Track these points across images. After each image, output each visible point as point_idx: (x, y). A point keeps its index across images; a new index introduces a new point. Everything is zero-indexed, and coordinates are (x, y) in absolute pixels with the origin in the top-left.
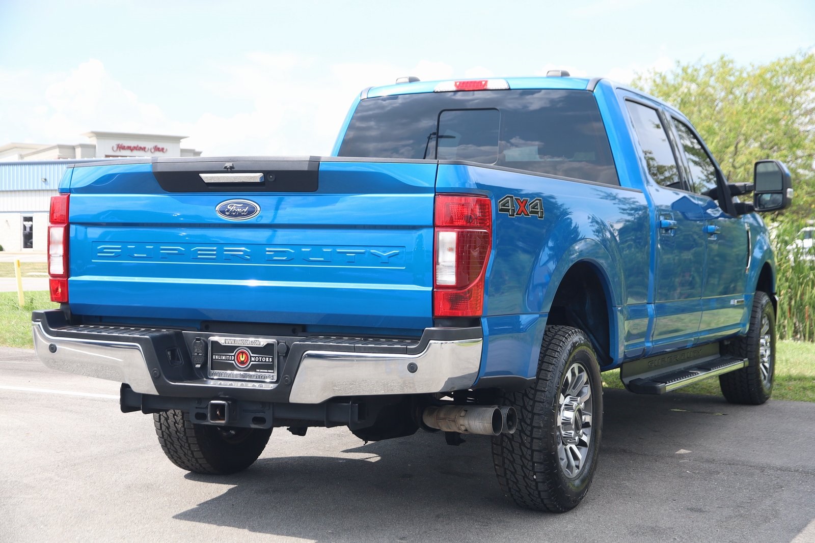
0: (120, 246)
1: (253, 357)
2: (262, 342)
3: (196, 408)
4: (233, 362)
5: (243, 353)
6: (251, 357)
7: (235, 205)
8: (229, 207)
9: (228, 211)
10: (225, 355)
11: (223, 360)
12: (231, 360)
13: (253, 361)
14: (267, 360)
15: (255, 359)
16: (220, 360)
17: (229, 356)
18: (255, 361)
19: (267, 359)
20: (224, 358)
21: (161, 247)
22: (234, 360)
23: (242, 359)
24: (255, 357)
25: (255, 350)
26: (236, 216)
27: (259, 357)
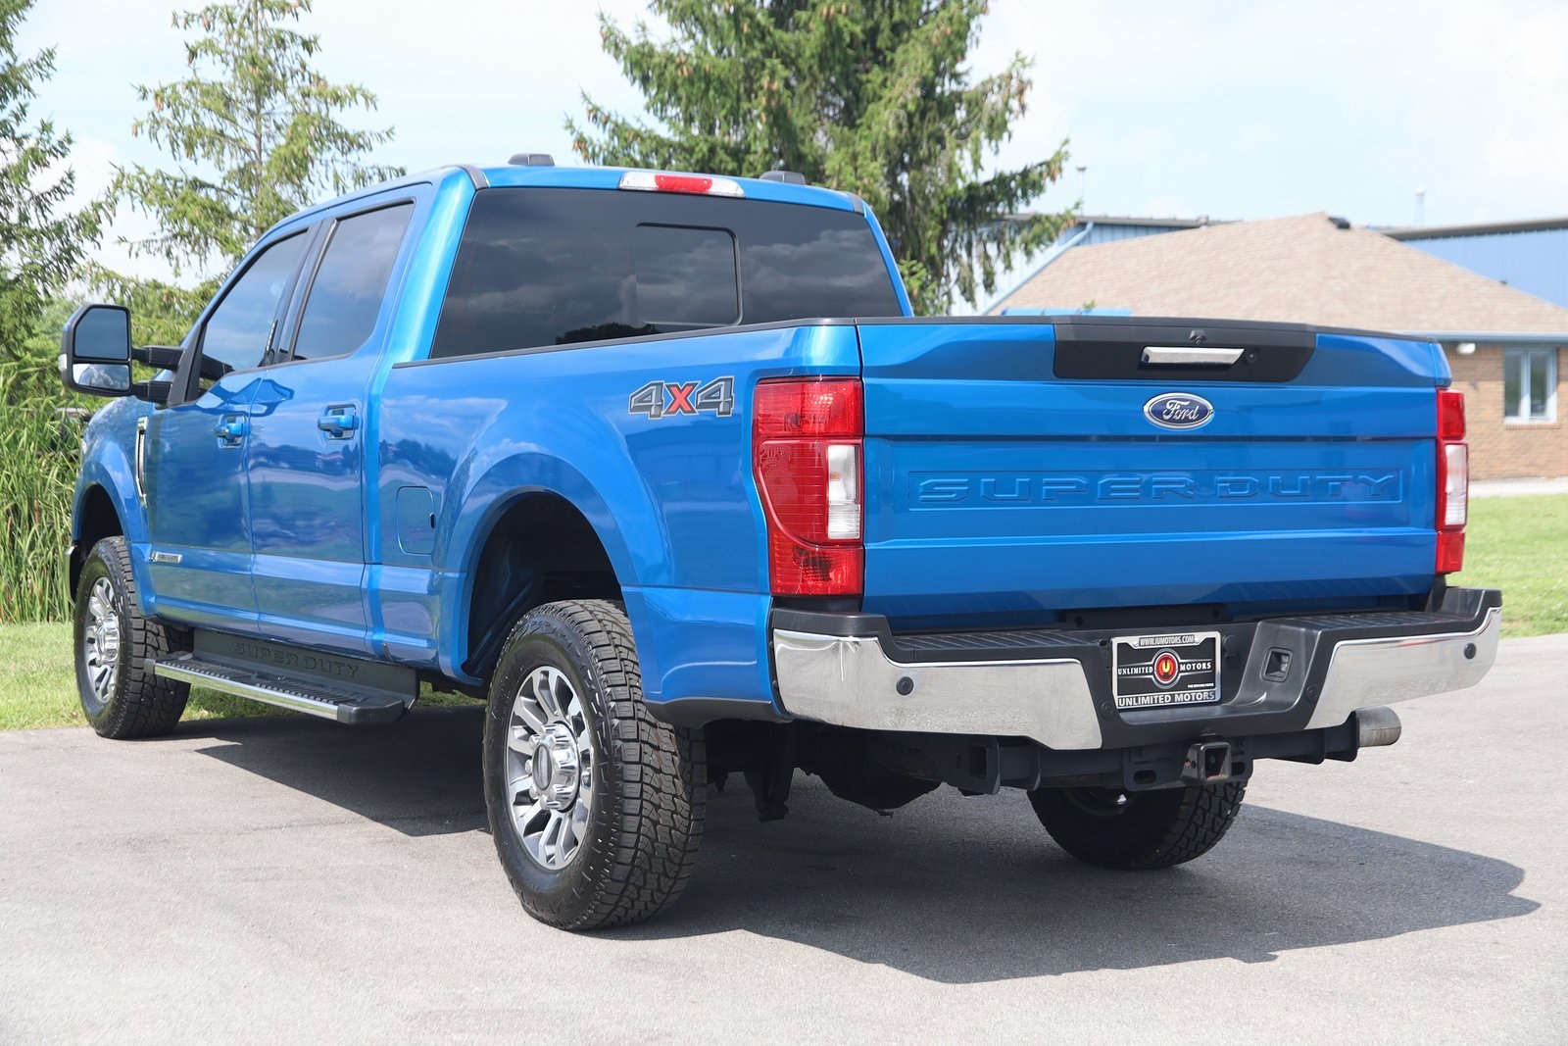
0: (966, 480)
1: (1183, 663)
2: (1199, 637)
3: (1137, 763)
4: (1152, 676)
5: (1166, 659)
6: (1179, 664)
7: (1178, 402)
8: (1168, 407)
9: (1167, 414)
10: (1138, 667)
11: (1136, 675)
12: (1149, 674)
13: (1183, 672)
14: (1204, 667)
15: (1186, 667)
16: (1130, 675)
17: (1145, 666)
18: (1186, 671)
19: (1204, 664)
20: (1136, 671)
21: (1045, 480)
22: (1153, 673)
23: (1166, 670)
24: (1186, 663)
25: (1185, 652)
26: (1180, 421)
27: (1191, 663)
